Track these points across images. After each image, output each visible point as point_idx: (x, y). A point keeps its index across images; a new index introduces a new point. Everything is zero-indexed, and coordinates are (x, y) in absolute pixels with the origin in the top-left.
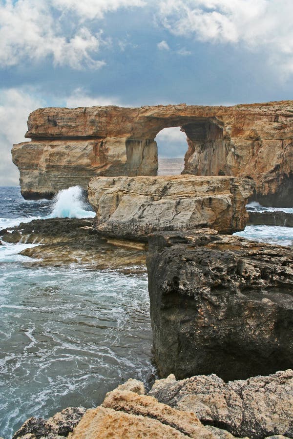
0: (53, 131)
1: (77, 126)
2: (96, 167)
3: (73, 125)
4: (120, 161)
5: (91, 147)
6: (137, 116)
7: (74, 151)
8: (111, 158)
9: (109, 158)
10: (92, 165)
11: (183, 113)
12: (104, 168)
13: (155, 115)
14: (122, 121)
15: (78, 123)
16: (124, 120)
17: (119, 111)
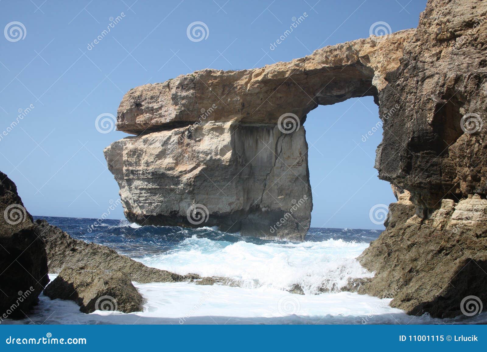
0: (140, 119)
1: (160, 108)
2: (181, 172)
3: (156, 106)
4: (219, 160)
5: (175, 138)
6: (247, 83)
7: (152, 146)
8: (203, 156)
9: (201, 155)
10: (176, 169)
11: (310, 64)
12: (192, 173)
13: (270, 76)
14: (223, 94)
15: (161, 103)
16: (226, 92)
17: (216, 77)
